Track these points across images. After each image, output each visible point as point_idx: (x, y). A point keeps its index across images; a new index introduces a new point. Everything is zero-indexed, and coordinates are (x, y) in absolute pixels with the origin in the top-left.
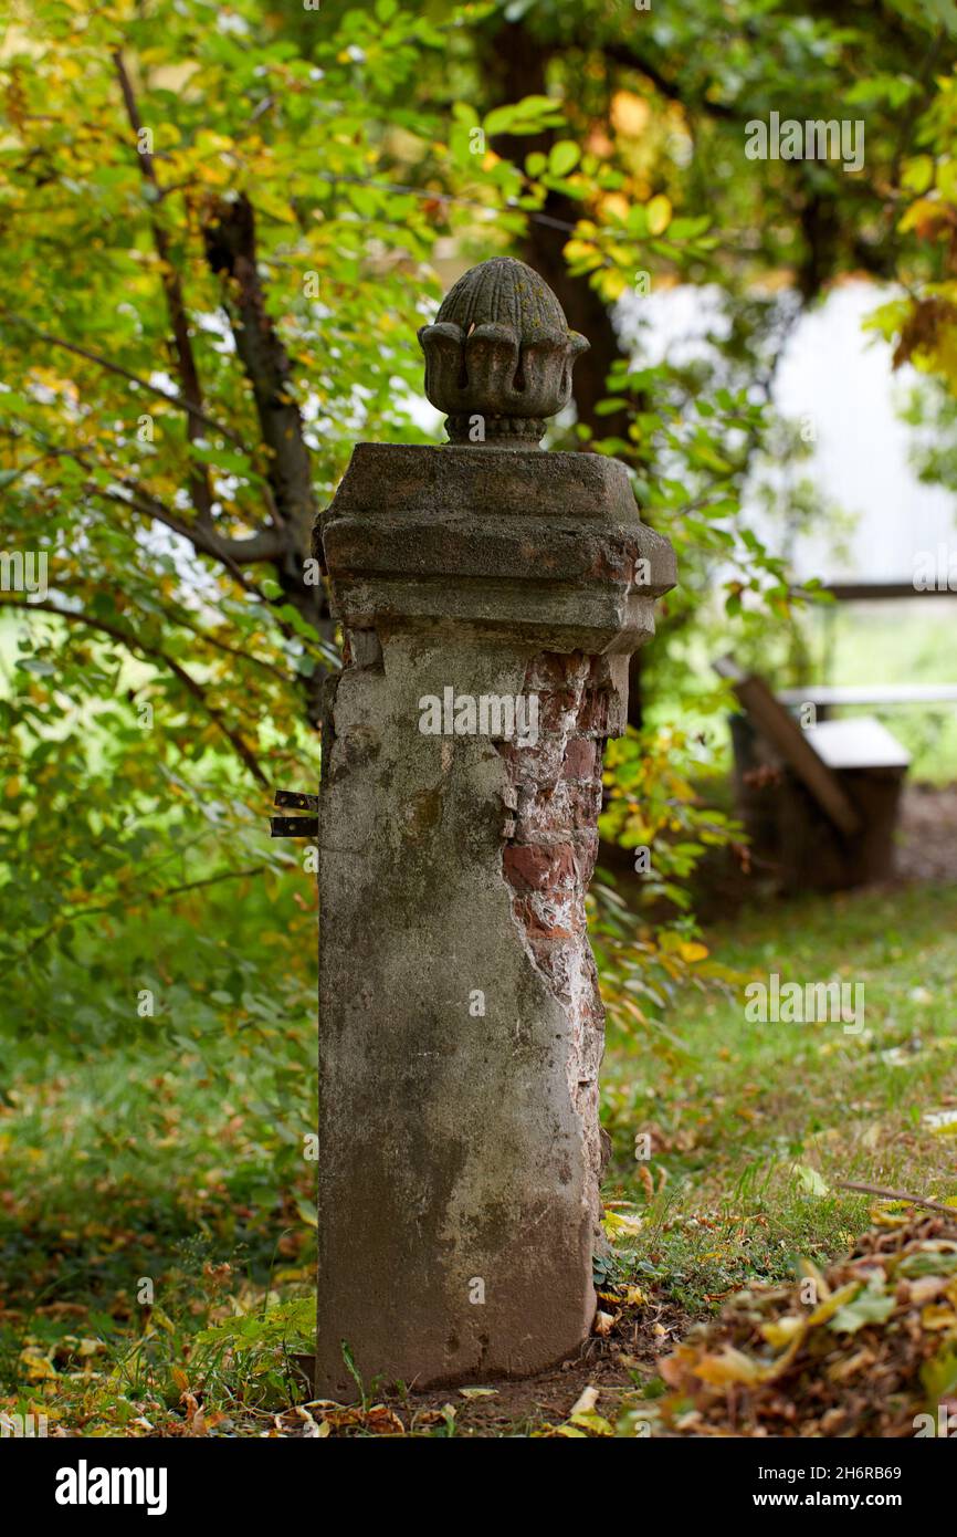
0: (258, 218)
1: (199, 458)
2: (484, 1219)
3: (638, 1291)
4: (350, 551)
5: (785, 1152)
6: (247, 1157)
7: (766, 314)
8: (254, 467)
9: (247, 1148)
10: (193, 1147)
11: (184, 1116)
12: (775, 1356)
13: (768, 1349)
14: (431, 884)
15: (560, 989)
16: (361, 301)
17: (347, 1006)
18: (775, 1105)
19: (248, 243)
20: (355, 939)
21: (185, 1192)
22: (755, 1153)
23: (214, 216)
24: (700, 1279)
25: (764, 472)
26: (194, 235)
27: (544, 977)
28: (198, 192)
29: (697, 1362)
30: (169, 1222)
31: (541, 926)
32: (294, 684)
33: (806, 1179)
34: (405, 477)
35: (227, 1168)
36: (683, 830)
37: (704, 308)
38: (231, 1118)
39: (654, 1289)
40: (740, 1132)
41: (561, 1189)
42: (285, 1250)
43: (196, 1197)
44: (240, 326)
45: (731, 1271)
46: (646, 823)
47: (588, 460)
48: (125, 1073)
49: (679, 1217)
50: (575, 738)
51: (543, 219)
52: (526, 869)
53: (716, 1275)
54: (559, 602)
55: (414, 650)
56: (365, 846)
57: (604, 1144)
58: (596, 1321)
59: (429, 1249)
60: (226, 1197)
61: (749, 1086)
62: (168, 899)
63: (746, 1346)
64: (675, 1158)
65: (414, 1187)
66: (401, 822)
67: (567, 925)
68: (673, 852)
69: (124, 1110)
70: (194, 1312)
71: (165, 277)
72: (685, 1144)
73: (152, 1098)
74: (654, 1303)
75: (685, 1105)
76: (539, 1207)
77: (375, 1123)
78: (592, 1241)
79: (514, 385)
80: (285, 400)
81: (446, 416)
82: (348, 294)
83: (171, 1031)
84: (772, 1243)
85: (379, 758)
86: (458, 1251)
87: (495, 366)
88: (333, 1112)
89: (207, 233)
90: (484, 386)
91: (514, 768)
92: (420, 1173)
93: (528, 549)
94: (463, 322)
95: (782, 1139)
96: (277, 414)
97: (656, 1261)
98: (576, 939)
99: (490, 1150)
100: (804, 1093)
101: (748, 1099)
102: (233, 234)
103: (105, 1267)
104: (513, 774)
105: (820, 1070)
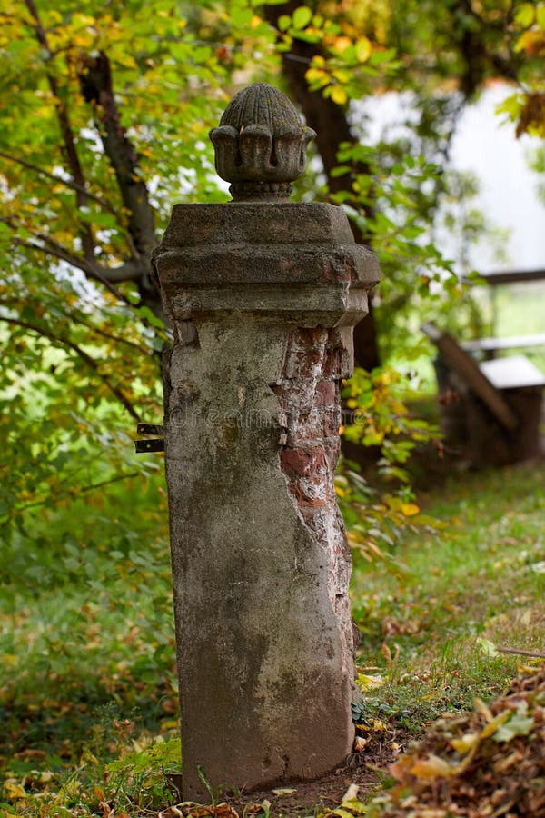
0: (113, 67)
1: (84, 219)
2: (281, 683)
3: (380, 723)
4: (173, 272)
5: (473, 631)
6: (143, 653)
7: (443, 107)
8: (119, 222)
9: (141, 648)
10: (109, 648)
11: (103, 629)
12: (461, 759)
13: (456, 755)
14: (236, 477)
15: (321, 537)
16: (180, 114)
17: (189, 556)
18: (467, 601)
19: (107, 82)
20: (191, 514)
21: (104, 676)
22: (455, 632)
23: (85, 66)
24: (420, 713)
25: (447, 206)
26: (73, 79)
27: (310, 531)
28: (75, 53)
29: (412, 765)
30: (95, 696)
31: (307, 499)
32: (153, 356)
33: (485, 647)
34: (206, 223)
35: (130, 660)
36: (402, 433)
37: (403, 106)
38: (131, 629)
39: (391, 721)
40: (446, 620)
41: (329, 662)
42: (168, 709)
43: (112, 679)
44: (105, 134)
45: (438, 707)
46: (377, 430)
47: (319, 207)
48: (64, 604)
49: (406, 675)
50: (321, 381)
51: (291, 57)
52: (295, 464)
53: (429, 710)
54: (306, 296)
55: (218, 331)
56: (194, 455)
57: (355, 633)
58: (355, 742)
59: (249, 704)
60: (130, 678)
61: (451, 590)
62: (83, 494)
63: (443, 754)
64: (406, 638)
65: (237, 667)
66: (216, 439)
67: (323, 497)
68: (396, 448)
69: (64, 627)
70: (112, 751)
71: (57, 107)
72: (412, 628)
73: (83, 619)
74: (391, 730)
75: (412, 605)
76: (315, 674)
77: (210, 628)
78: (350, 694)
79: (271, 162)
80: (136, 179)
81: (230, 184)
82: (172, 110)
83: (87, 578)
84: (463, 688)
85: (200, 400)
86: (266, 705)
87: (258, 151)
88: (184, 622)
89: (81, 78)
90: (252, 164)
91: (285, 402)
92: (240, 657)
93: (285, 264)
94: (236, 125)
95: (471, 623)
96: (132, 188)
97: (391, 704)
98: (329, 505)
99: (283, 640)
100: (486, 593)
101: (451, 599)
102: (97, 78)
103: (56, 726)
104: (284, 405)
105: (496, 578)
